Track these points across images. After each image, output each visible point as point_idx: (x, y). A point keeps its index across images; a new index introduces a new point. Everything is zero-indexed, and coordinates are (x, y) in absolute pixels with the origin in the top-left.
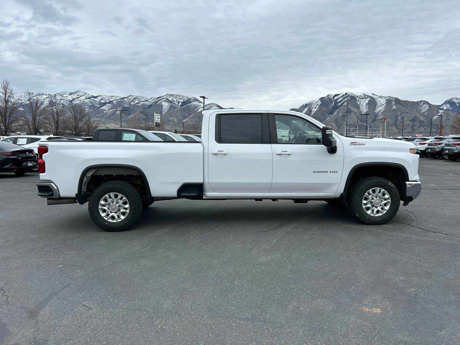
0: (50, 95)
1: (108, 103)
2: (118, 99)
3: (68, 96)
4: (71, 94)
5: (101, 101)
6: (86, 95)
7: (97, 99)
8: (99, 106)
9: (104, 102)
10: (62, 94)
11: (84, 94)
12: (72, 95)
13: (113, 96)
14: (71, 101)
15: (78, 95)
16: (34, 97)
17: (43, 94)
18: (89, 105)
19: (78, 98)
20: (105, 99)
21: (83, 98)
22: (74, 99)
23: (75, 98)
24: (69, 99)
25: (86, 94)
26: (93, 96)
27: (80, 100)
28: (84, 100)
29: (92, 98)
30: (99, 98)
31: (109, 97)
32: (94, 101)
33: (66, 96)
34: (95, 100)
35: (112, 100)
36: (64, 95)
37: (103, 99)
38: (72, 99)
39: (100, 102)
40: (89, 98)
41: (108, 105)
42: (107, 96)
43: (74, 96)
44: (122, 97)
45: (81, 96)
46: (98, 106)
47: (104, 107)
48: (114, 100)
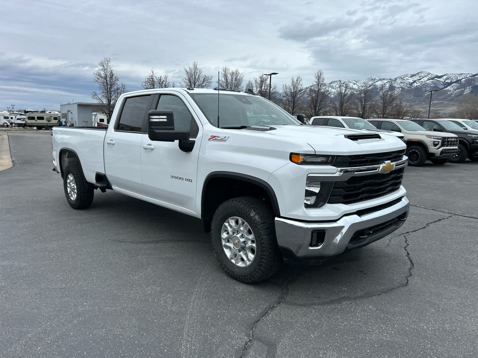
0: (391, 79)
1: (455, 82)
2: (468, 76)
3: (409, 78)
4: (412, 76)
5: (446, 81)
6: (429, 76)
7: (442, 79)
8: (443, 87)
9: (450, 81)
10: (403, 77)
11: (427, 75)
12: (414, 77)
13: (462, 74)
14: (411, 84)
15: (420, 77)
16: (375, 83)
17: (384, 79)
18: (431, 87)
19: (420, 79)
20: (452, 78)
21: (425, 79)
22: (414, 82)
23: (416, 80)
24: (409, 82)
25: (429, 74)
26: (437, 75)
27: (422, 81)
28: (427, 82)
29: (436, 79)
30: (445, 77)
31: (457, 75)
32: (437, 82)
33: (407, 79)
34: (439, 81)
35: (460, 79)
36: (405, 78)
37: (448, 78)
38: (413, 81)
39: (444, 82)
40: (432, 79)
41: (454, 84)
42: (454, 74)
43: (415, 78)
44: (474, 74)
45: (423, 78)
46: (441, 87)
47: (449, 88)
48: (463, 78)
